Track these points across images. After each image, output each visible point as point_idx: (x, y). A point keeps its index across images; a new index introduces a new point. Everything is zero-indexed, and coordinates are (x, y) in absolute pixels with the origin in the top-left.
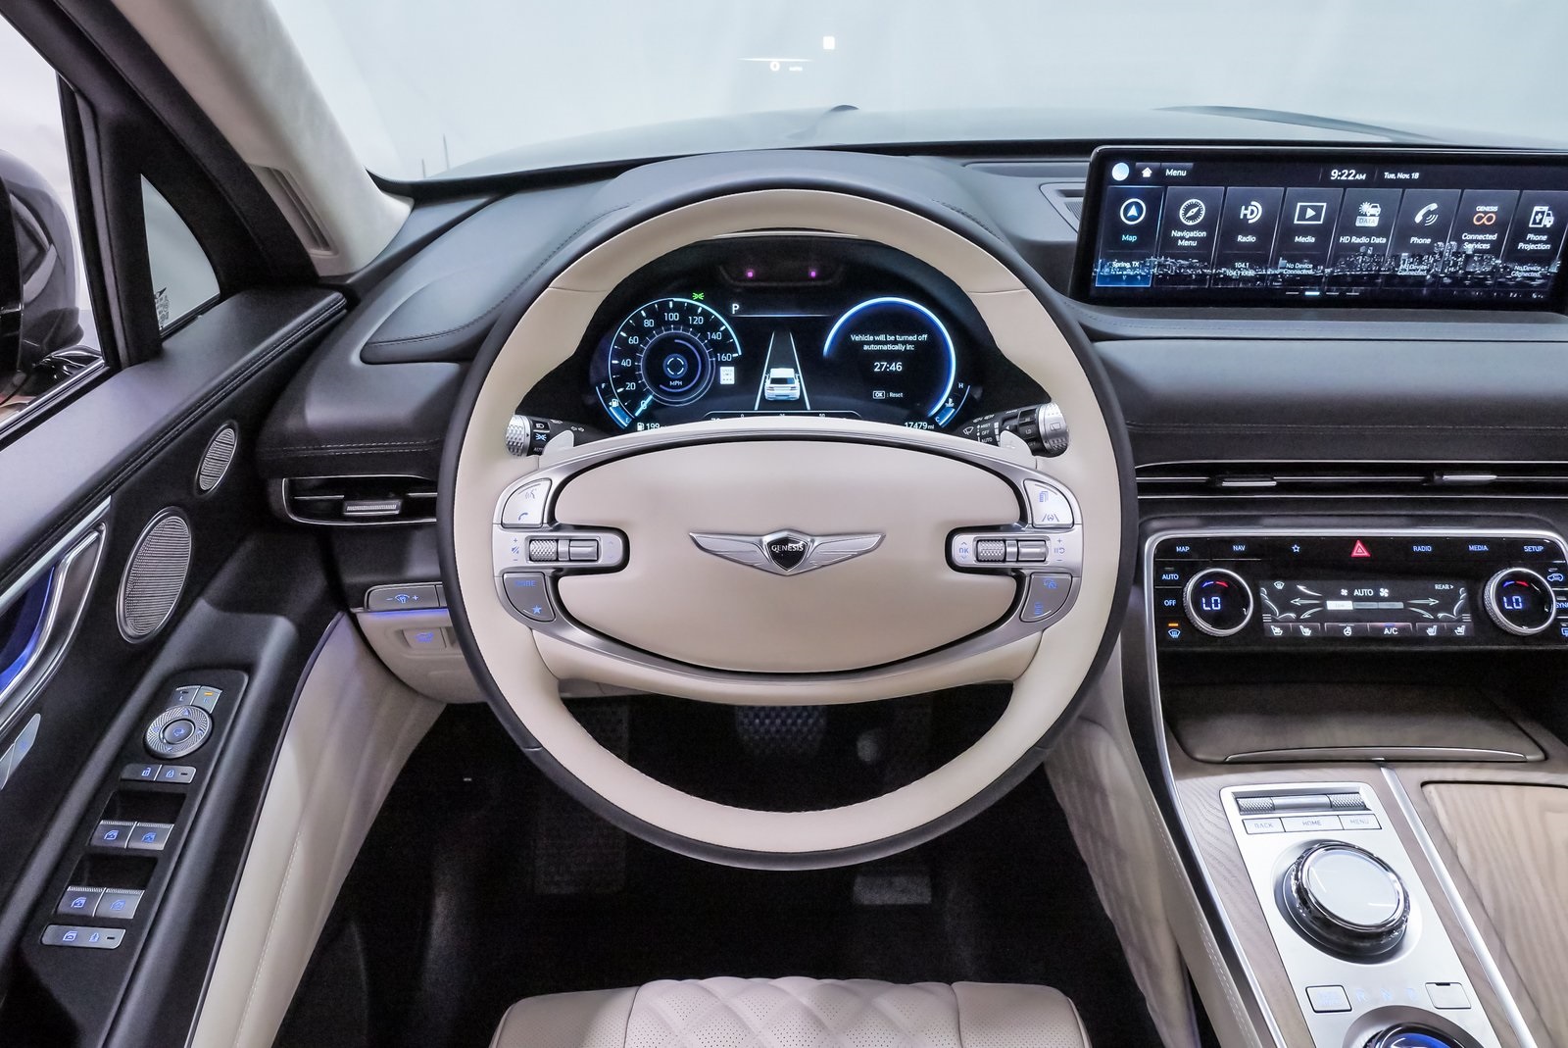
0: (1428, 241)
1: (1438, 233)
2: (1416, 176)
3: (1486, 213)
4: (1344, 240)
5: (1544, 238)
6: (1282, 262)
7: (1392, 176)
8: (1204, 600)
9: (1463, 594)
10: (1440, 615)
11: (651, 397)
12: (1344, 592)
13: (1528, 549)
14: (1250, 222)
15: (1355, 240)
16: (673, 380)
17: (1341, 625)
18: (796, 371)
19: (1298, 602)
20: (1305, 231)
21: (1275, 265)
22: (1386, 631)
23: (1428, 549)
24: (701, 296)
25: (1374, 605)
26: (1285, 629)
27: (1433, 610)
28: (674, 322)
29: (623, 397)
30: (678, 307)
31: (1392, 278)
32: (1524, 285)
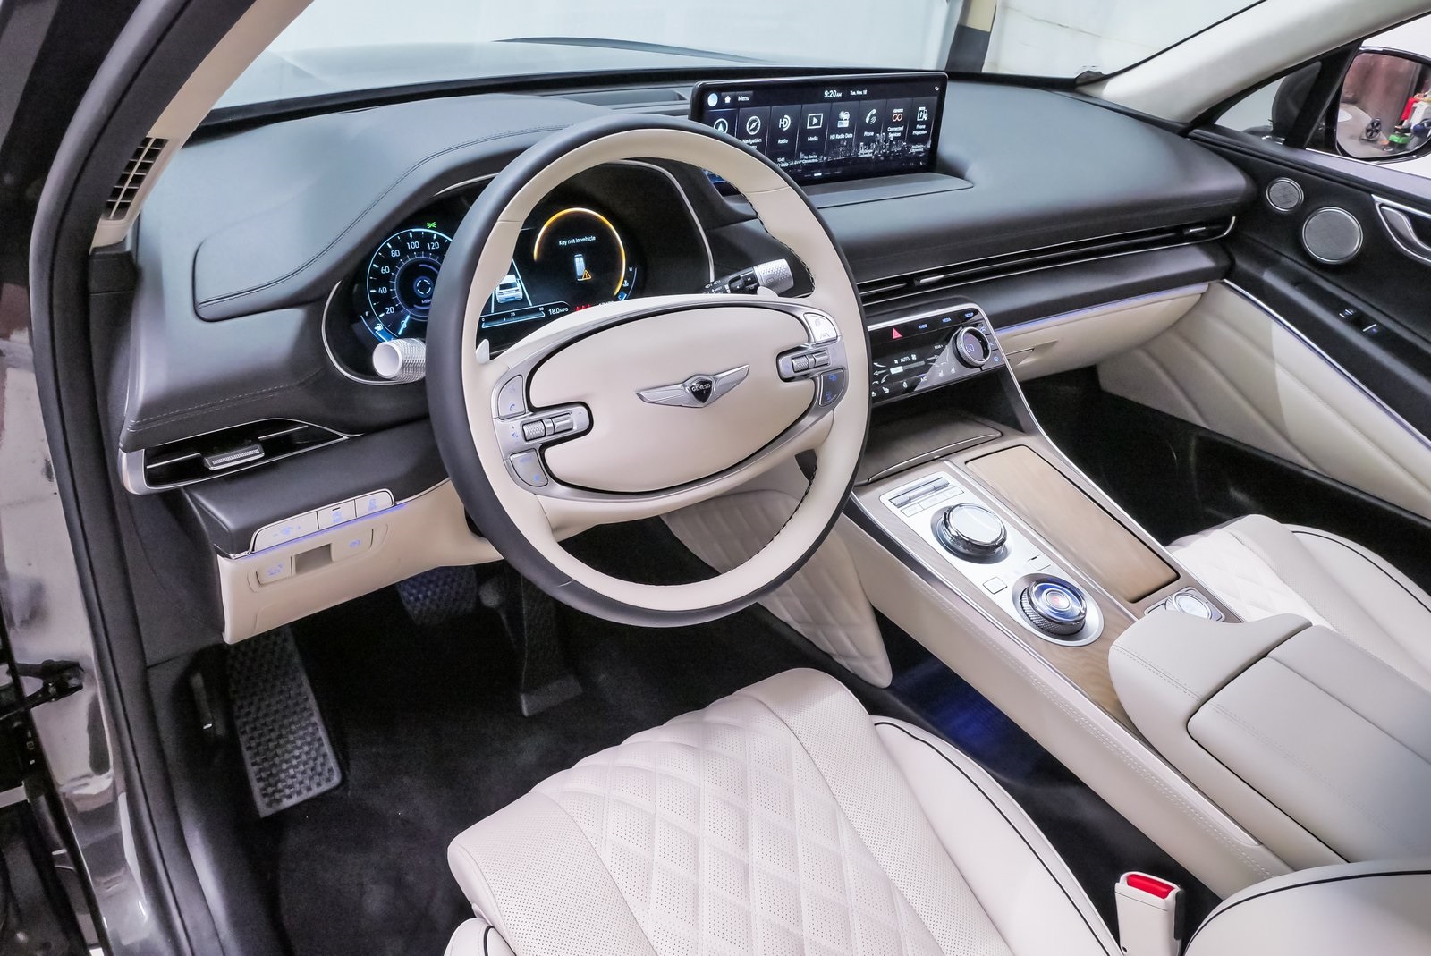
0: (872, 134)
1: (876, 128)
2: (865, 92)
3: (898, 113)
4: (832, 137)
5: (924, 127)
6: (802, 155)
7: (854, 93)
11: (408, 317)
12: (896, 362)
13: (967, 316)
14: (785, 129)
15: (838, 137)
16: (424, 299)
17: (901, 382)
18: (517, 277)
20: (813, 133)
21: (798, 159)
24: (433, 225)
25: (912, 366)
28: (416, 250)
29: (385, 321)
30: (417, 236)
31: (858, 160)
32: (916, 157)
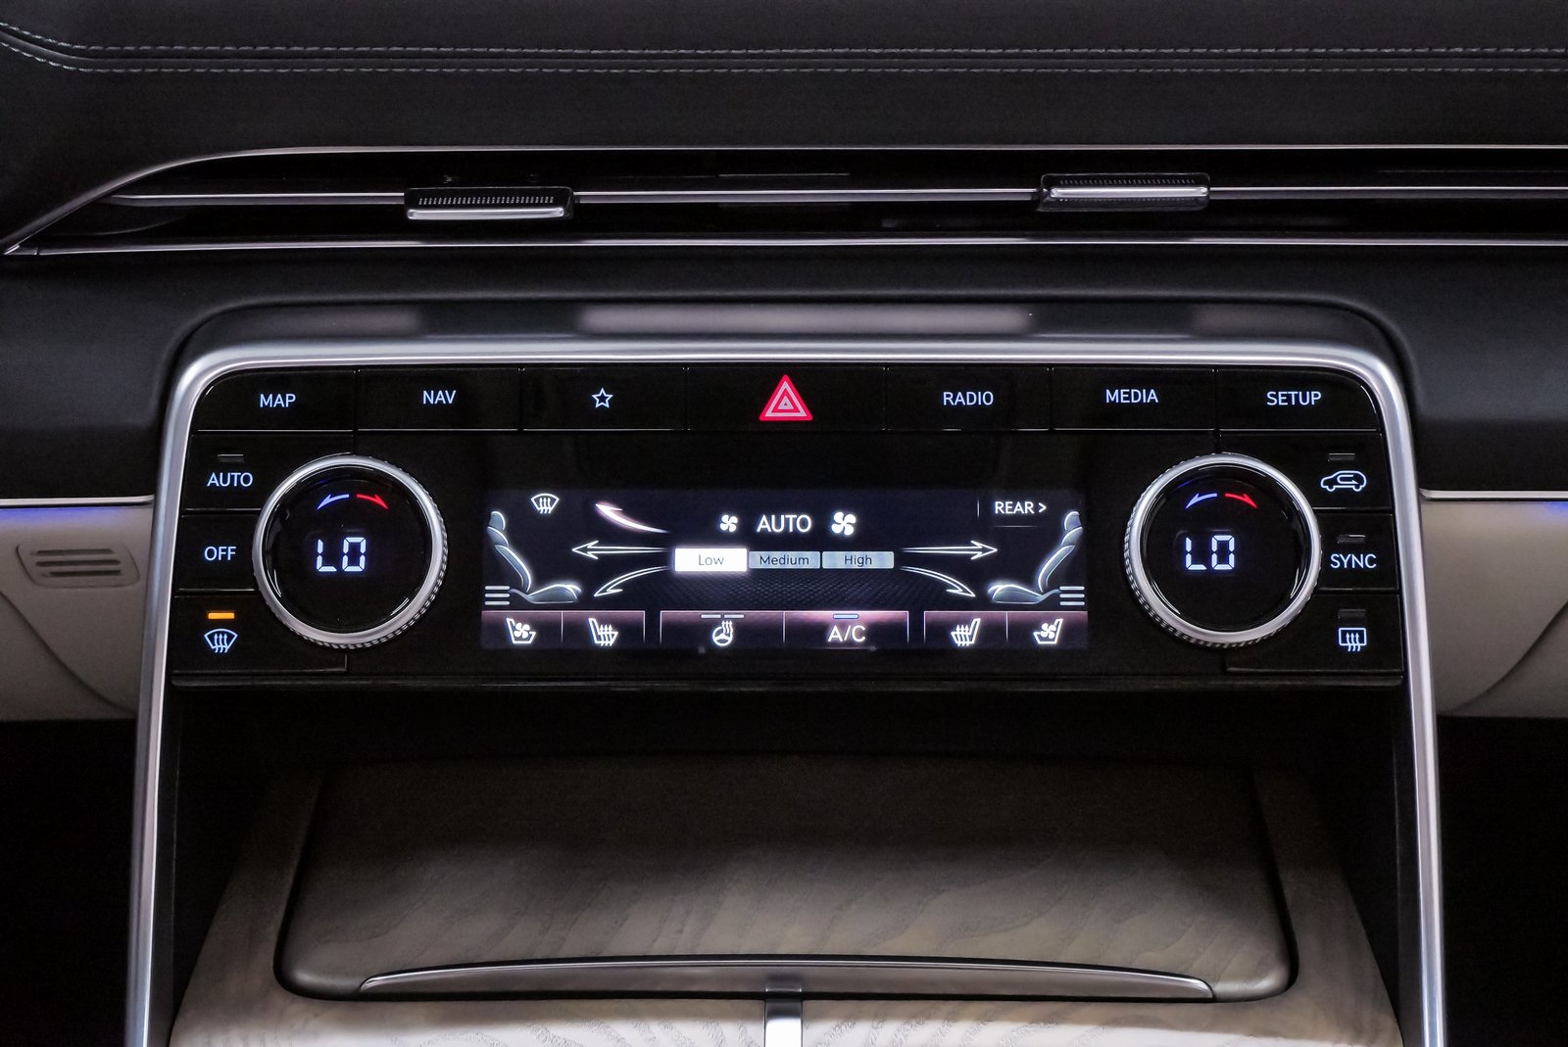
8: (320, 544)
9: (1072, 528)
10: (998, 588)
12: (729, 523)
13: (1277, 399)
17: (706, 615)
19: (592, 550)
22: (835, 635)
23: (984, 398)
25: (810, 560)
26: (544, 629)
27: (976, 574)
